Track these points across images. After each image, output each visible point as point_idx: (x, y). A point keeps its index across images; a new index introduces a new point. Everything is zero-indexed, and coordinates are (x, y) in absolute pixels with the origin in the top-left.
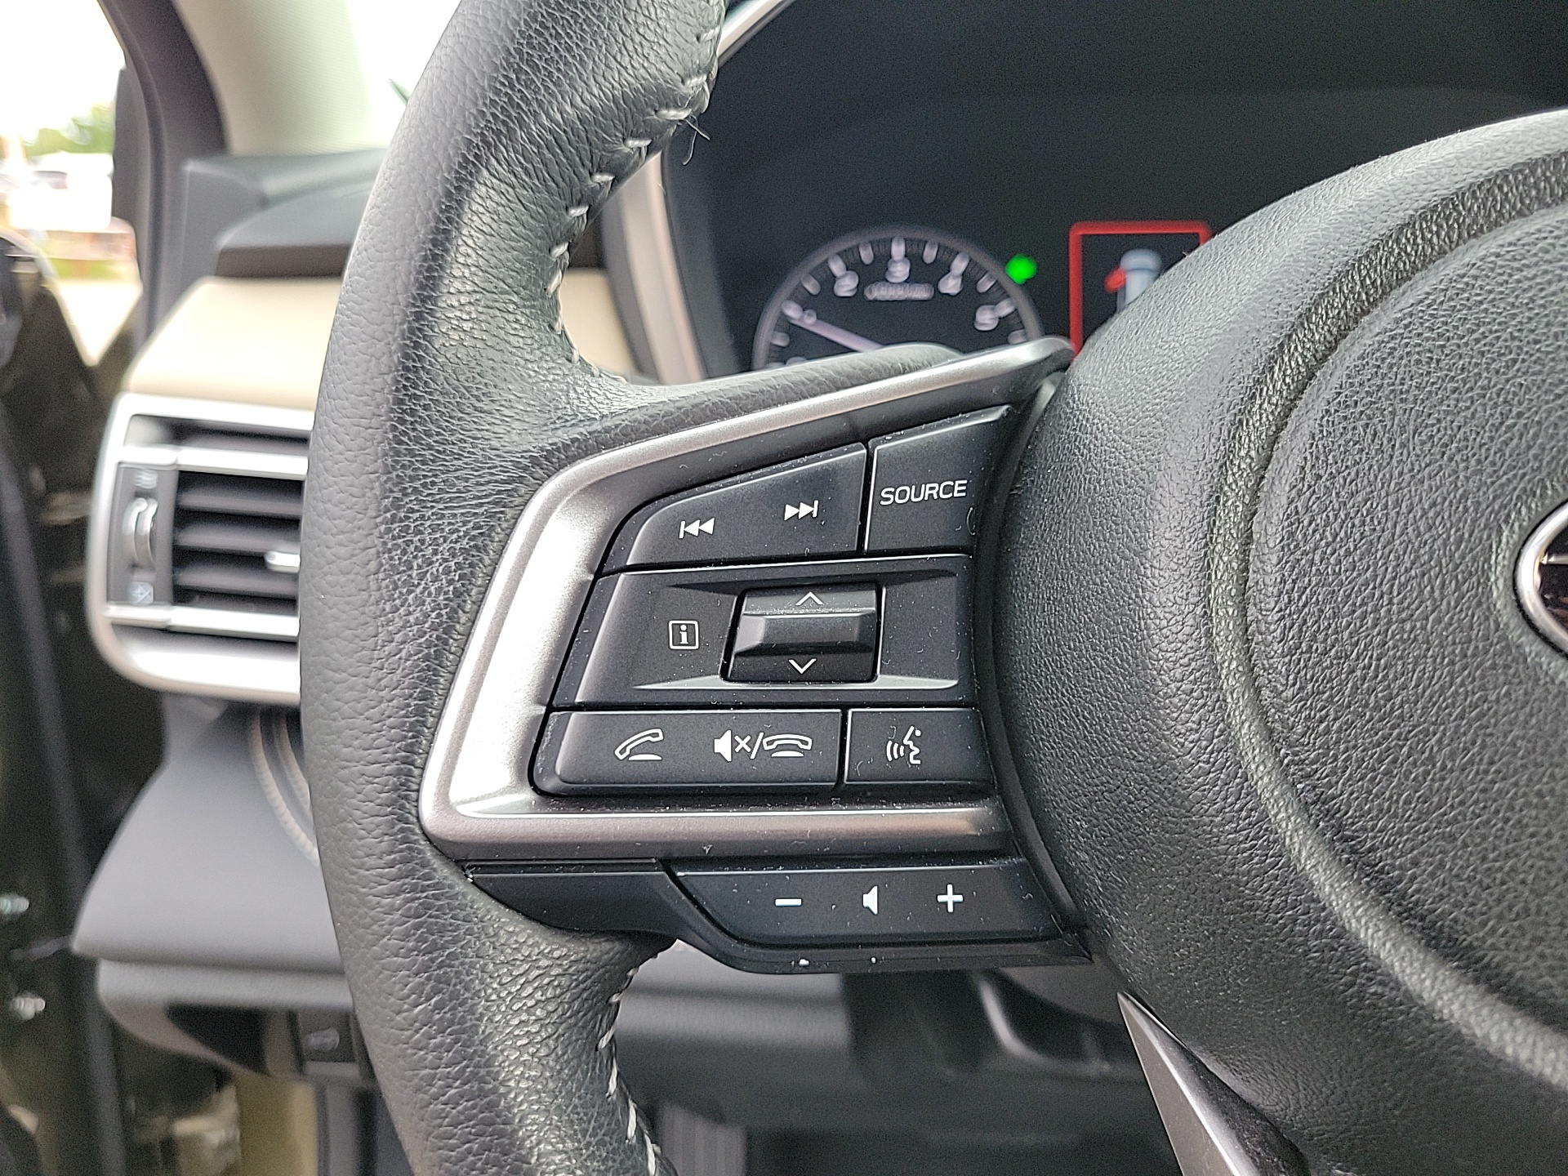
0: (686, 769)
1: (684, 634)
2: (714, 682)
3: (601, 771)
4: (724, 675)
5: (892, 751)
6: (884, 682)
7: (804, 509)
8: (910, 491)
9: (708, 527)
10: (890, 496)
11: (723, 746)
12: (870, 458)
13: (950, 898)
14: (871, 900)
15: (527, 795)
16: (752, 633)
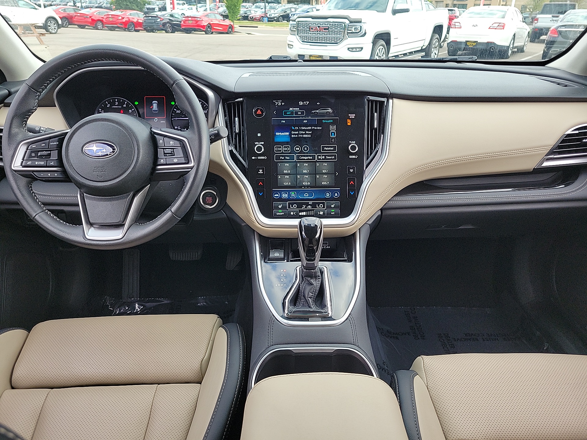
0: (33, 165)
1: (33, 155)
2: (36, 158)
3: (26, 165)
4: (37, 158)
5: (51, 164)
6: (51, 158)
7: (43, 145)
8: (53, 143)
9: (35, 146)
10: (51, 144)
11: (36, 163)
12: (49, 141)
13: (56, 175)
14: (49, 175)
15: (21, 167)
16: (39, 154)
